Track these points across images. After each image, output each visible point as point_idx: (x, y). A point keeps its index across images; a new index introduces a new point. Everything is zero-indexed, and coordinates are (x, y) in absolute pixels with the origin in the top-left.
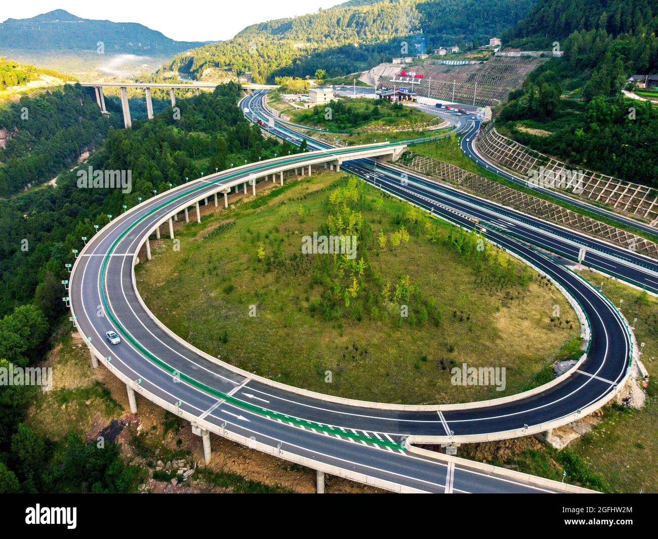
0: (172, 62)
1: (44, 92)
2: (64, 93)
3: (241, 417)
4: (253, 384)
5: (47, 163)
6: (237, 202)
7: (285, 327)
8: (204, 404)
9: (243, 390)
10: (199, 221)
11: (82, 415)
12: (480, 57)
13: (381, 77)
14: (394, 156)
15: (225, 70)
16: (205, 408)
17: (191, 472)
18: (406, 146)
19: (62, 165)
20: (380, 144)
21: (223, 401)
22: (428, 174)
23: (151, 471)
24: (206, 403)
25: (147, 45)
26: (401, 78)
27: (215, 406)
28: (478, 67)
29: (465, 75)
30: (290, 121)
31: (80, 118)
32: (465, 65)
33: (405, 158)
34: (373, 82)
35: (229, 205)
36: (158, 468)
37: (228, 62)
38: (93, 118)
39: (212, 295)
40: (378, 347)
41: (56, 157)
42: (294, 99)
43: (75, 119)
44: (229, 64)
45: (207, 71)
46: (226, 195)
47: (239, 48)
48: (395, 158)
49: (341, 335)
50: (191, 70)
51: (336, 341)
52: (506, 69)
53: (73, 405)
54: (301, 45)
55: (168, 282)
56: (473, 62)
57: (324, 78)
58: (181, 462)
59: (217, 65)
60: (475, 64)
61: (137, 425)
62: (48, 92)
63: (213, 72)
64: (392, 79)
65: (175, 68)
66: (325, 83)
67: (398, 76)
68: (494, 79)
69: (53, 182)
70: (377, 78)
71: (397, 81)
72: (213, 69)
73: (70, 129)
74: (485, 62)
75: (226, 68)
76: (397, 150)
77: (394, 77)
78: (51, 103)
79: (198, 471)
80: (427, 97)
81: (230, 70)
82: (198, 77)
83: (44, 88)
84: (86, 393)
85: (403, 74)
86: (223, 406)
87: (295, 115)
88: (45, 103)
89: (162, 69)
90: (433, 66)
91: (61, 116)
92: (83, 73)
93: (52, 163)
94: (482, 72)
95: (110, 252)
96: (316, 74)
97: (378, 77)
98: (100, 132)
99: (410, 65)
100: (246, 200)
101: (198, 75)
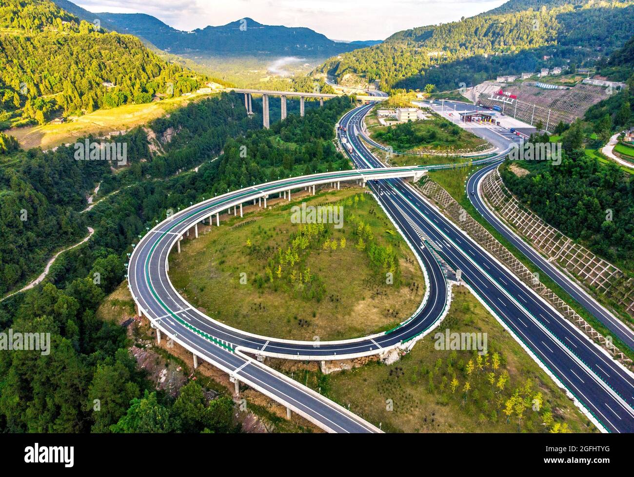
0: (324, 65)
1: (206, 98)
2: (220, 99)
3: (173, 323)
4: (191, 311)
5: (195, 154)
6: (275, 205)
7: (235, 288)
8: (160, 313)
9: (184, 313)
10: (242, 216)
11: (120, 313)
12: (570, 83)
13: (481, 94)
14: (415, 178)
15: (361, 76)
16: (160, 316)
17: (151, 346)
18: (427, 171)
19: (206, 156)
20: (408, 167)
21: (170, 315)
22: (429, 197)
23: (135, 342)
24: (161, 313)
25: (311, 47)
26: (498, 97)
27: (165, 316)
28: (563, 92)
29: (550, 100)
30: (369, 136)
31: (229, 119)
32: (554, 89)
33: (422, 181)
34: (474, 98)
35: (267, 206)
36: (139, 342)
37: (364, 69)
38: (239, 119)
39: (213, 264)
40: (276, 307)
41: (203, 150)
42: (387, 114)
43: (224, 120)
44: (365, 71)
45: (347, 76)
46: (265, 200)
47: (381, 54)
48: (415, 180)
49: (260, 297)
50: (336, 74)
51: (255, 300)
52: (585, 98)
53: (117, 308)
54: (436, 54)
55: (198, 253)
56: (561, 87)
57: (432, 91)
58: (149, 342)
59: (355, 71)
60: (563, 89)
61: (140, 322)
62: (208, 98)
63: (351, 77)
64: (490, 97)
65: (325, 70)
66: (431, 97)
67: (496, 94)
68: (571, 106)
69: (196, 169)
70: (477, 94)
71: (494, 99)
72: (351, 74)
73: (219, 128)
74: (571, 88)
75: (362, 74)
76: (418, 174)
77: (493, 96)
78: (209, 108)
79: (154, 346)
80: (513, 117)
81: (364, 76)
82: (339, 81)
83: (207, 95)
84: (125, 303)
85: (500, 93)
86: (169, 317)
87: (375, 131)
88: (204, 107)
89: (315, 71)
90: (528, 88)
91: (214, 118)
92: (256, 71)
93: (199, 154)
94: (565, 99)
95: (168, 231)
96: (426, 88)
97: (479, 94)
98: (242, 130)
99: (510, 85)
100: (282, 204)
101: (339, 79)
